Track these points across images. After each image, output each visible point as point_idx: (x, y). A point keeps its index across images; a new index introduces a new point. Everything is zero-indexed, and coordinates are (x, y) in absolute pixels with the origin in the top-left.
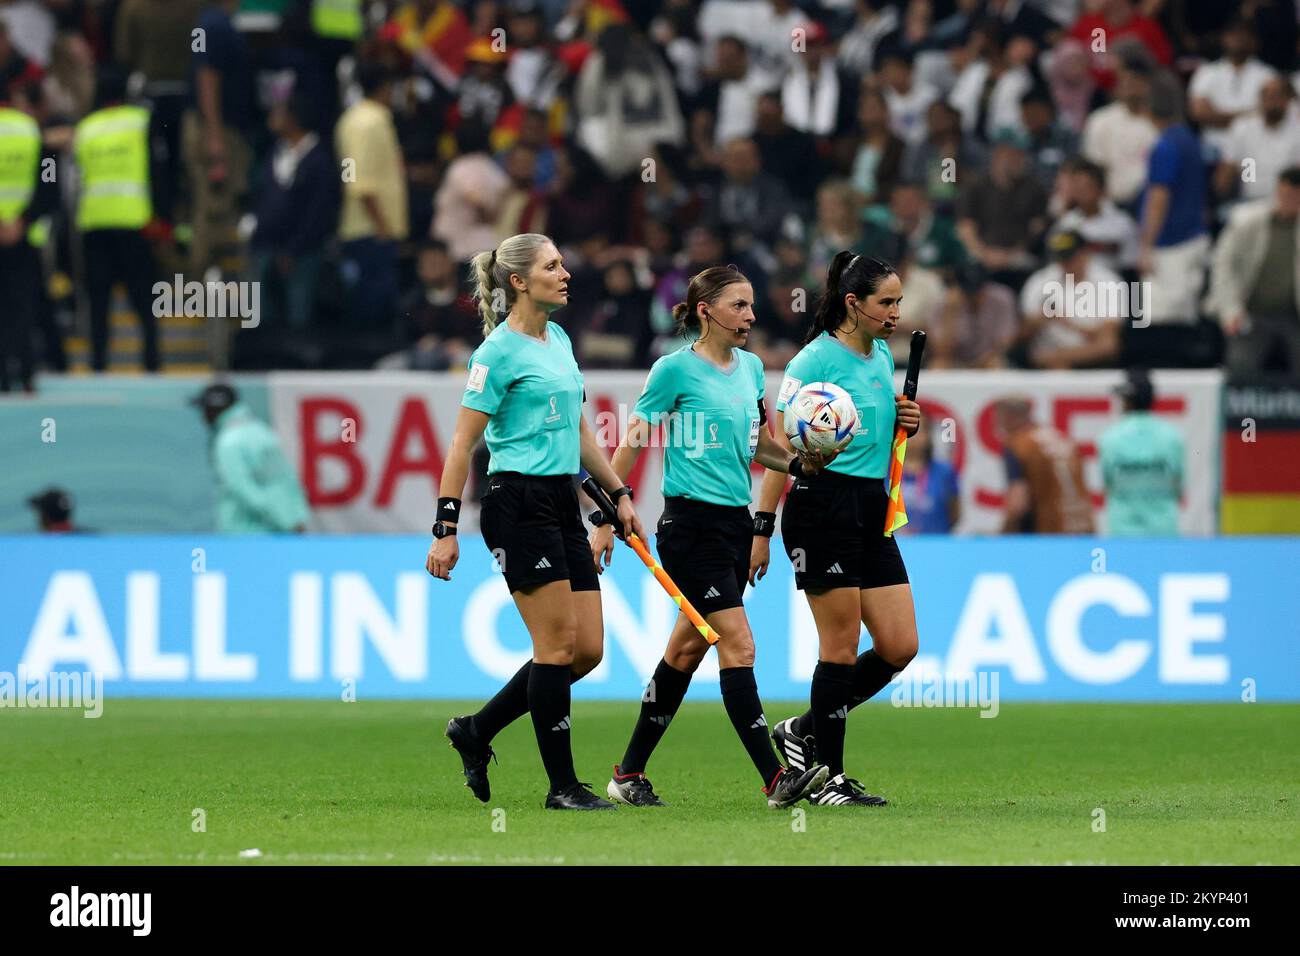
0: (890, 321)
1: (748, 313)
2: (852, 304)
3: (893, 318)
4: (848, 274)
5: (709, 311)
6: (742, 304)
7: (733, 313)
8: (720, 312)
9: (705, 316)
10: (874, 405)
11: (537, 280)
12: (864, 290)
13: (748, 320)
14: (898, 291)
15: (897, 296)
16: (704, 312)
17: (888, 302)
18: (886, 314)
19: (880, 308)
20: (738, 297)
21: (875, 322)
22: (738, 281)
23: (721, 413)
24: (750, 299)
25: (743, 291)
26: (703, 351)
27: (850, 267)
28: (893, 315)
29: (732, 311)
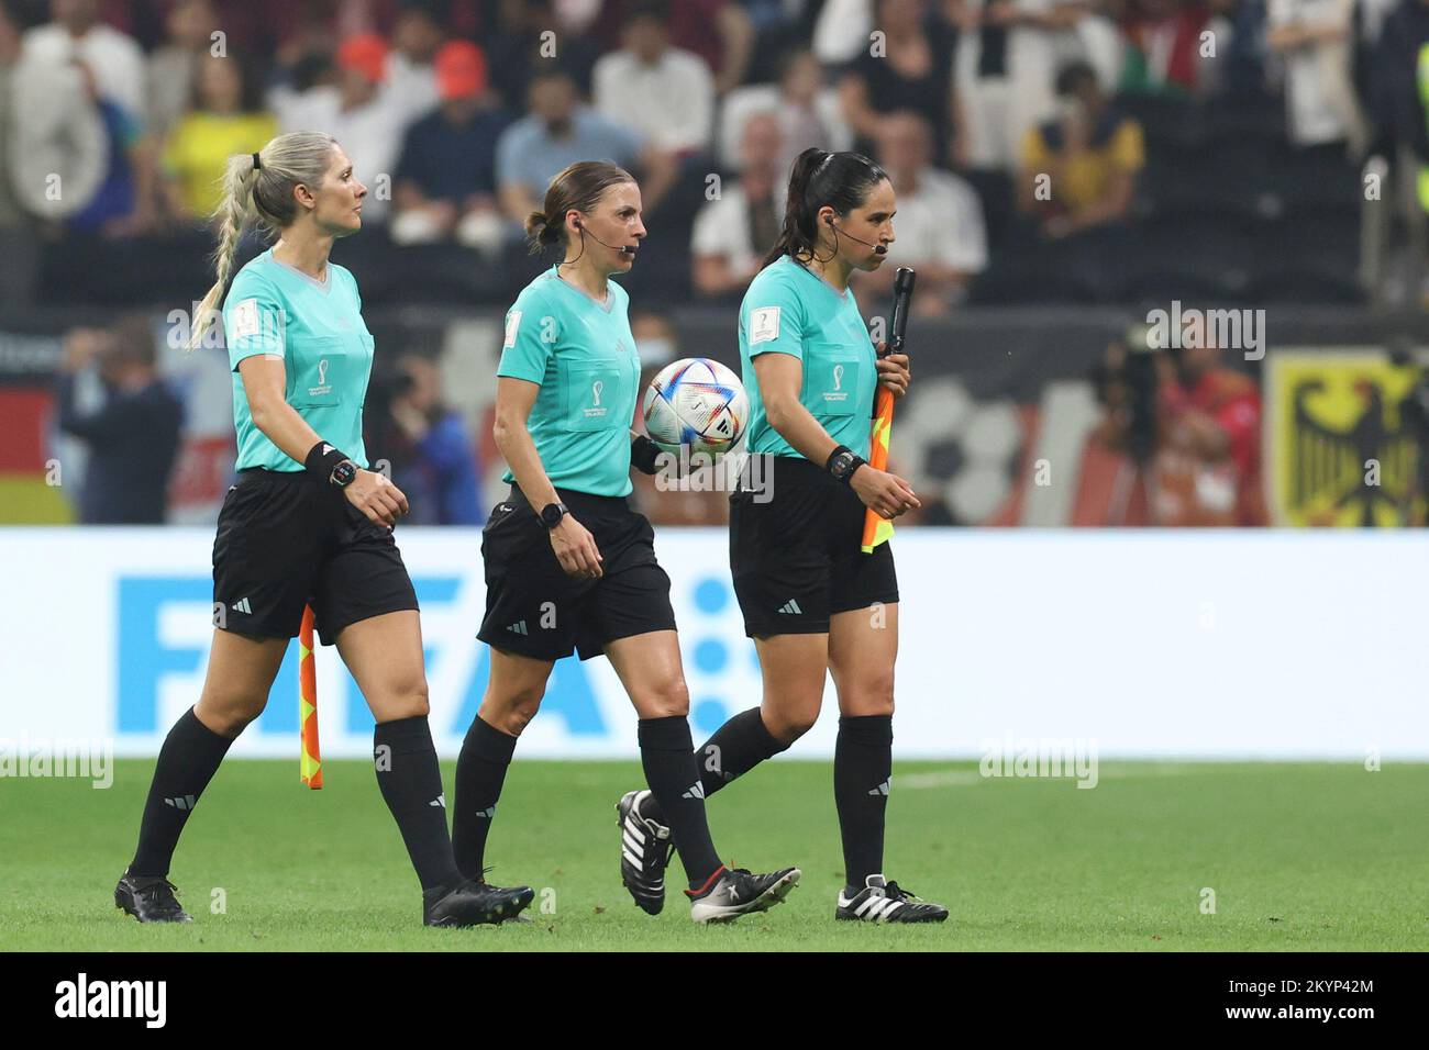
0: (883, 245)
1: (637, 225)
2: (829, 221)
3: (886, 241)
4: (821, 178)
5: (583, 223)
6: (628, 212)
7: (617, 225)
8: (601, 223)
9: (577, 230)
10: (857, 360)
11: (333, 193)
12: (846, 201)
13: (637, 235)
14: (892, 204)
15: (891, 212)
16: (577, 224)
17: (879, 218)
18: (877, 235)
19: (868, 226)
20: (621, 204)
21: (862, 247)
22: (622, 181)
23: (609, 366)
24: (638, 206)
25: (627, 194)
26: (572, 278)
27: (823, 167)
28: (885, 237)
29: (616, 223)
